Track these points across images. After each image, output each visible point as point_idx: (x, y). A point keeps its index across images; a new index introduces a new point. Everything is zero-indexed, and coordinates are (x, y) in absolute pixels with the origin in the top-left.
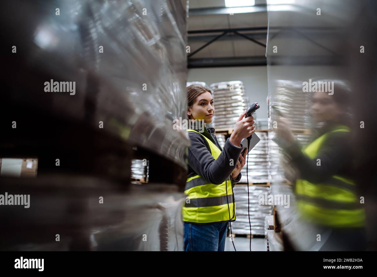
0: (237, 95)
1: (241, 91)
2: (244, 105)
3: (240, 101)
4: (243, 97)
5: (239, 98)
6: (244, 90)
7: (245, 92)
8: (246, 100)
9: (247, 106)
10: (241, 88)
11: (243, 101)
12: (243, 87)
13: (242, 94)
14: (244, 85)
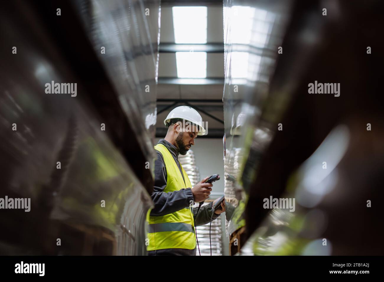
0: (187, 163)
1: (191, 159)
2: (193, 174)
3: (189, 170)
4: (193, 166)
5: (189, 167)
6: (193, 159)
7: (195, 161)
8: (196, 169)
9: (196, 175)
10: (191, 157)
11: (193, 170)
12: (193, 156)
13: (192, 163)
14: (194, 154)
